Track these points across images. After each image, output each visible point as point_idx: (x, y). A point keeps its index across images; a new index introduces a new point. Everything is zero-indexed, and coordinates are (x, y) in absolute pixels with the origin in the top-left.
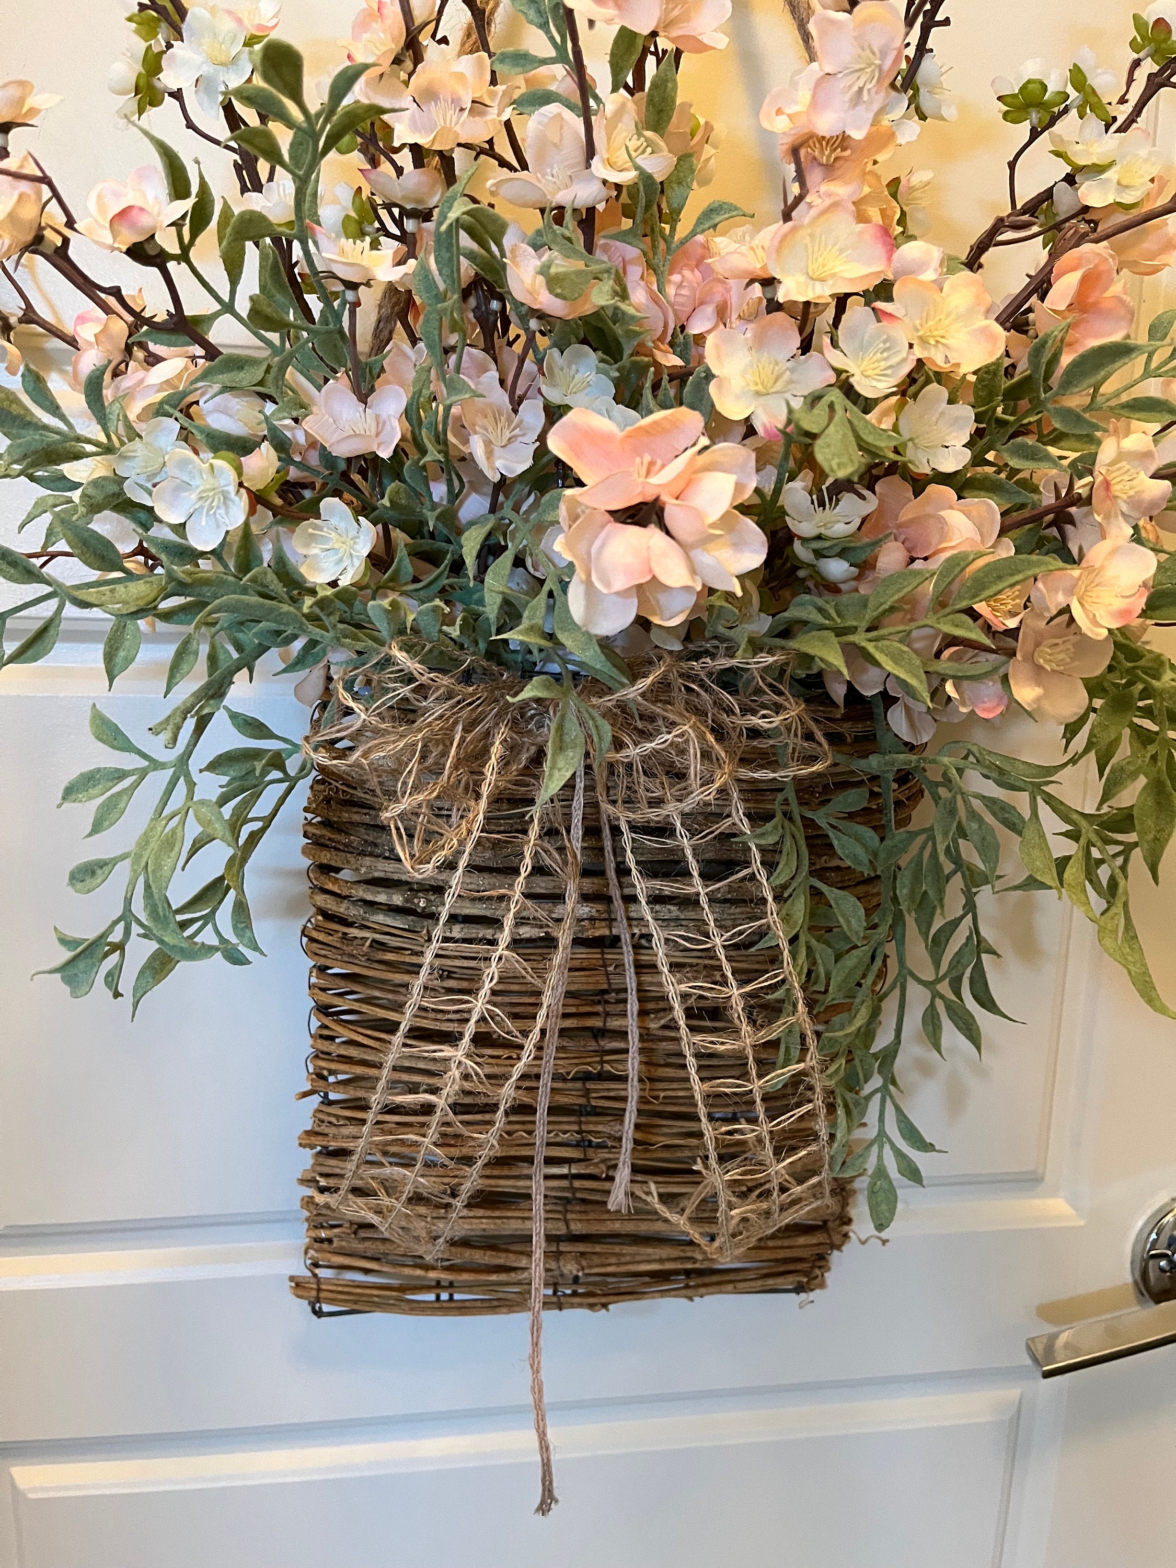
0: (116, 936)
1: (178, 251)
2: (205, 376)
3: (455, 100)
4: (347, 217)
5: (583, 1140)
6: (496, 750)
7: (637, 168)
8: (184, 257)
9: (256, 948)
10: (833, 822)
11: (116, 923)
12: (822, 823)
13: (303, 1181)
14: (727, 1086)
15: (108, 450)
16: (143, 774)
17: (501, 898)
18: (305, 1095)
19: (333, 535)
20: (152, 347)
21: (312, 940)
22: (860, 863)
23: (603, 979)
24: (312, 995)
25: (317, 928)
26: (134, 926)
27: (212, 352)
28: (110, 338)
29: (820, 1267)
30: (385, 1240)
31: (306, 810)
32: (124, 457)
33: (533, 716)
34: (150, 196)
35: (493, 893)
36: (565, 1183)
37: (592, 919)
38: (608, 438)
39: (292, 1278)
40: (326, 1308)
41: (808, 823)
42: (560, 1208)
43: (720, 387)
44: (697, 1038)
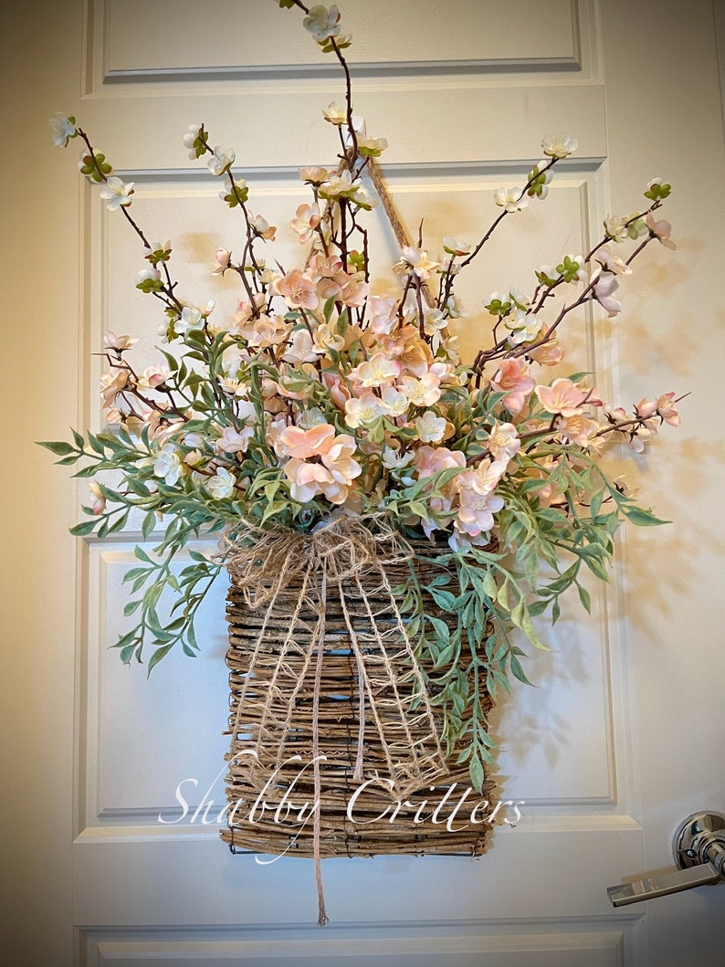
0: (138, 635)
1: (174, 387)
2: (183, 428)
3: (271, 331)
4: (239, 371)
5: (350, 757)
6: (287, 560)
7: (328, 347)
8: (177, 389)
9: (196, 647)
10: (435, 590)
11: (138, 627)
12: (430, 591)
13: (226, 780)
14: (387, 703)
15: (149, 456)
16: (152, 570)
17: (288, 619)
18: (226, 733)
19: (222, 480)
20: (169, 420)
21: (230, 659)
22: (447, 608)
23: (349, 671)
24: (230, 685)
25: (232, 653)
26: (146, 628)
27: (186, 419)
28: (154, 418)
29: (482, 841)
30: (247, 785)
31: (226, 599)
32: (155, 458)
33: (306, 548)
34: (164, 371)
35: (285, 616)
36: (343, 780)
37: (341, 641)
38: (302, 435)
39: (221, 831)
40: (238, 849)
41: (424, 592)
42: (343, 795)
43: (349, 418)
44: (371, 680)
